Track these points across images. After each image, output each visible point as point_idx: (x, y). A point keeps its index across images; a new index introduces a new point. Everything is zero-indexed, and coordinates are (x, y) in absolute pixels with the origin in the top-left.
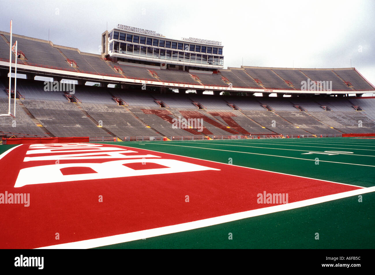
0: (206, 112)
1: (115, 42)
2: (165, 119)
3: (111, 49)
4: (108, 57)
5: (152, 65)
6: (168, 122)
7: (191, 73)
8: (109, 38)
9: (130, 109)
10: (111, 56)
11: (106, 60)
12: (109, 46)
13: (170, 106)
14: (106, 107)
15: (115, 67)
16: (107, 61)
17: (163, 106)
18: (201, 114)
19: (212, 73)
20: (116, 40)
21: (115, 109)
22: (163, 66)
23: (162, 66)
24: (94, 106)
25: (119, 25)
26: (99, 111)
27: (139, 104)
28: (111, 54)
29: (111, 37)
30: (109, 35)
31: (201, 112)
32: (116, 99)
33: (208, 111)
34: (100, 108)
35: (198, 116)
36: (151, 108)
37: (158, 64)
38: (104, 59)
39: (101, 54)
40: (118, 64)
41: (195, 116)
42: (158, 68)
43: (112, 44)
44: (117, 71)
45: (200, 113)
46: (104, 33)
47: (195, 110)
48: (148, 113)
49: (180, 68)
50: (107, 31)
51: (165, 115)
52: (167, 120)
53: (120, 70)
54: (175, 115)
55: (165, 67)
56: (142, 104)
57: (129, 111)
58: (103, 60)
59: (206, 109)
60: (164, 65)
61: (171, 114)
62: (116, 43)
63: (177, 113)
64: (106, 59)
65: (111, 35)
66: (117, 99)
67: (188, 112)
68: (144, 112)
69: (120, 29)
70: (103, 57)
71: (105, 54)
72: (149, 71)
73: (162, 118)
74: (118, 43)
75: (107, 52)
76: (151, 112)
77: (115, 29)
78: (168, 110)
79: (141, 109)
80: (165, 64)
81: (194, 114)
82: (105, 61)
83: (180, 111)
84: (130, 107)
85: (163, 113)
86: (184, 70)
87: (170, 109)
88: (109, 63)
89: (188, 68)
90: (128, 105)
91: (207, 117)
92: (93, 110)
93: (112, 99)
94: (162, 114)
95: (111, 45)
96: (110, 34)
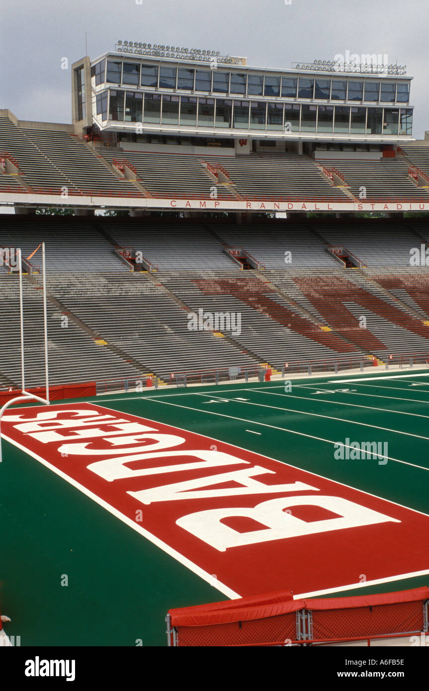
0: (366, 275)
1: (111, 90)
2: (258, 308)
3: (101, 111)
4: (92, 132)
5: (212, 146)
6: (267, 315)
7: (322, 162)
8: (93, 79)
9: (163, 280)
10: (101, 129)
11: (88, 141)
12: (94, 100)
13: (267, 265)
14: (103, 281)
15: (116, 163)
16: (90, 143)
17: (248, 265)
18: (351, 284)
19: (379, 155)
20: (115, 86)
21: (127, 286)
22: (242, 145)
23: (240, 146)
24: (73, 280)
25: (120, 42)
26: (89, 294)
27: (185, 265)
28: (102, 124)
29: (99, 76)
30: (93, 71)
31: (353, 278)
32: (122, 251)
33: (369, 272)
34: (88, 286)
35: (343, 293)
36: (217, 273)
37: (228, 142)
38: (81, 138)
39: (70, 123)
40: (122, 150)
41: (336, 290)
42: (229, 152)
43: (103, 96)
44: (123, 175)
45: (348, 282)
46: (78, 62)
47: (336, 274)
48: (212, 290)
49: (290, 148)
50: (86, 57)
51: (257, 294)
52: (264, 310)
53: (130, 172)
54: (284, 291)
55: (247, 149)
56: (194, 265)
57: (162, 290)
58: (80, 140)
59: (364, 268)
60: (245, 144)
61: (273, 291)
62: (114, 94)
63: (286, 285)
64: (86, 137)
65: (98, 71)
66: (125, 252)
67: (317, 281)
68: (201, 290)
69: (124, 54)
70: (79, 129)
71: (85, 123)
72: (205, 165)
73: (250, 304)
74: (120, 93)
75: (91, 116)
76: (219, 289)
77: (110, 56)
78: (263, 279)
79: (192, 281)
80: (246, 140)
81: (335, 285)
82: (84, 143)
83: (296, 280)
84: (163, 276)
85: (251, 287)
86: (300, 152)
87: (267, 273)
88: (96, 148)
89: (310, 148)
90: (157, 269)
91: (368, 294)
92: (72, 294)
93: (114, 253)
94: (248, 290)
95: (101, 98)
96: (95, 66)
